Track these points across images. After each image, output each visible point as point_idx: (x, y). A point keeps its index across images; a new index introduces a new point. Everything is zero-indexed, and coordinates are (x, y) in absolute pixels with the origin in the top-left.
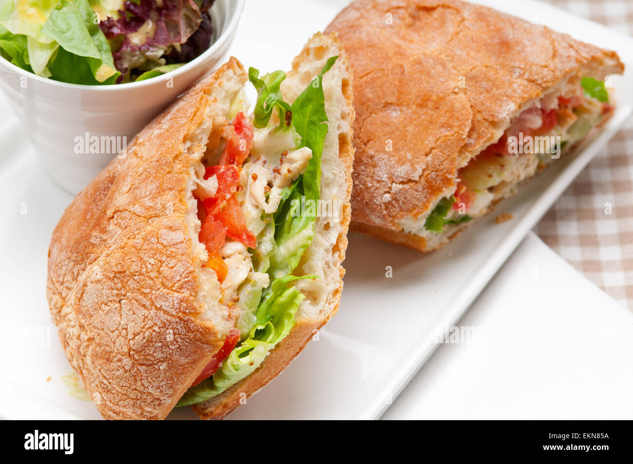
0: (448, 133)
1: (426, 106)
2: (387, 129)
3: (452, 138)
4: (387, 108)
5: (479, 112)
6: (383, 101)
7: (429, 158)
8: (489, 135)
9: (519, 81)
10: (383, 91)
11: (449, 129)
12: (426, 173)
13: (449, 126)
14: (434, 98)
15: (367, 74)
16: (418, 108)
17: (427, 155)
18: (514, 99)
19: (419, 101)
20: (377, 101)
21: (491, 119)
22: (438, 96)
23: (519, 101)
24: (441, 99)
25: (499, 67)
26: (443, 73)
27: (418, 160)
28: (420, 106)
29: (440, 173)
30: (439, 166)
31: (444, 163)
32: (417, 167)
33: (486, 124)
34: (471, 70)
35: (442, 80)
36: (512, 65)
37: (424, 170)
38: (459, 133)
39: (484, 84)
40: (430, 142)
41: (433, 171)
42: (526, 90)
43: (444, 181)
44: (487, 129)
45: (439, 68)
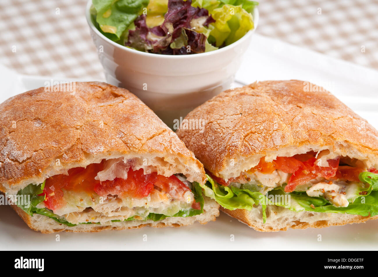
0: (55, 146)
1: (55, 128)
2: (27, 130)
3: (55, 149)
4: (36, 121)
5: (82, 144)
6: (37, 116)
7: (34, 153)
8: (79, 159)
9: (118, 139)
10: (41, 111)
11: (57, 144)
12: (28, 161)
13: (58, 142)
14: (63, 125)
15: (42, 101)
16: (51, 127)
17: (35, 151)
18: (107, 147)
19: (54, 124)
20: (34, 115)
21: (85, 150)
22: (66, 125)
23: (109, 149)
24: (66, 127)
25: (113, 128)
26: (79, 116)
27: (28, 152)
28: (53, 126)
29: (36, 165)
30: (38, 160)
31: (42, 160)
32: (25, 155)
33: (81, 152)
34: (94, 121)
35: (75, 119)
36: (121, 130)
37: (28, 159)
38: (60, 148)
39: (96, 131)
40: (42, 145)
41: (33, 162)
42: (117, 146)
43: (36, 171)
44: (80, 155)
45: (79, 114)
